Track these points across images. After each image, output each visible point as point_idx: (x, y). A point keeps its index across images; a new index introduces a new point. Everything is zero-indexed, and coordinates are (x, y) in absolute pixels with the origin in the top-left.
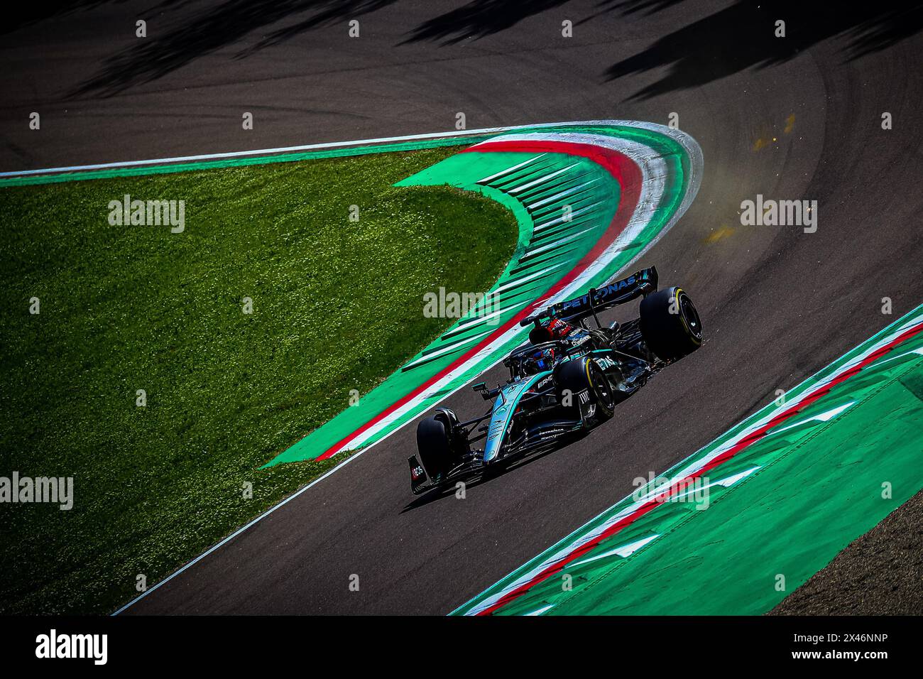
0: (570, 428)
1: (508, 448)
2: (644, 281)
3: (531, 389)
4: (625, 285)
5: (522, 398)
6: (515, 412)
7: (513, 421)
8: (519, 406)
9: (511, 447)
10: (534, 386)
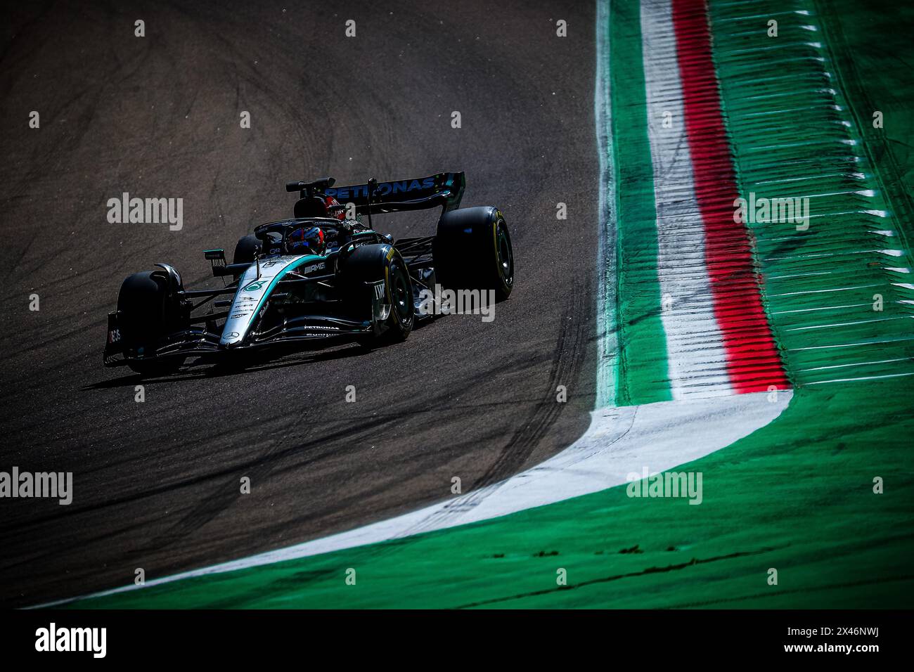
0: (350, 329)
1: (255, 336)
2: (446, 188)
3: (295, 270)
4: (418, 186)
5: (284, 278)
6: (273, 292)
7: (268, 303)
8: (279, 287)
9: (260, 337)
10: (301, 268)
